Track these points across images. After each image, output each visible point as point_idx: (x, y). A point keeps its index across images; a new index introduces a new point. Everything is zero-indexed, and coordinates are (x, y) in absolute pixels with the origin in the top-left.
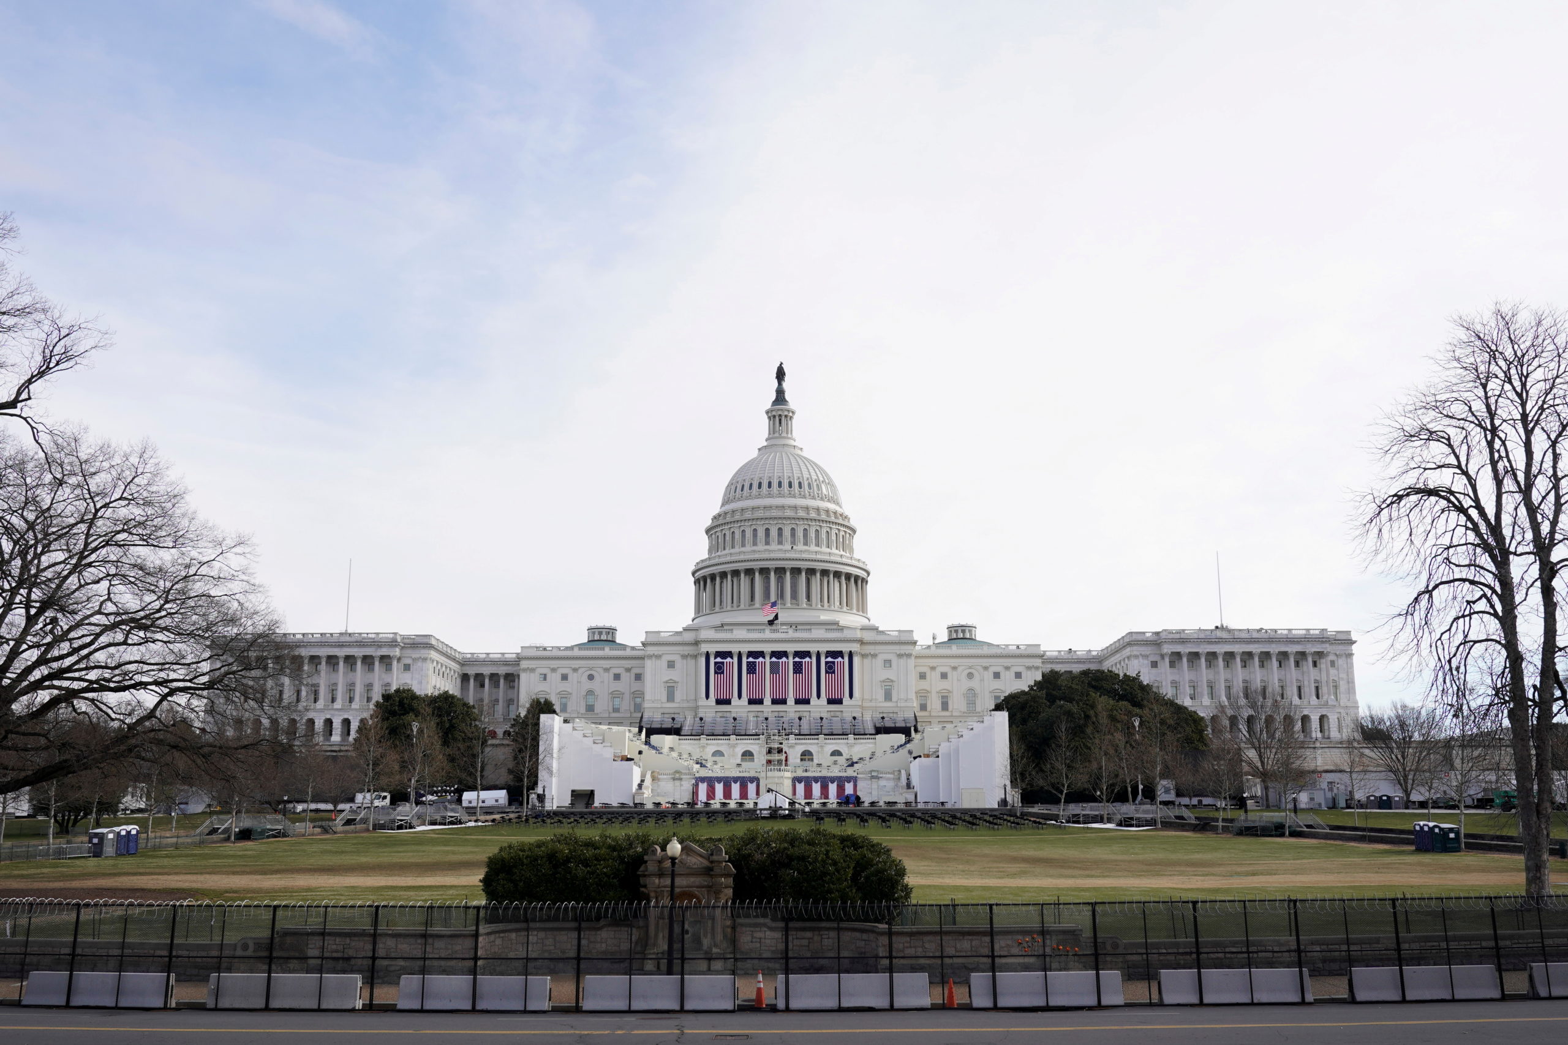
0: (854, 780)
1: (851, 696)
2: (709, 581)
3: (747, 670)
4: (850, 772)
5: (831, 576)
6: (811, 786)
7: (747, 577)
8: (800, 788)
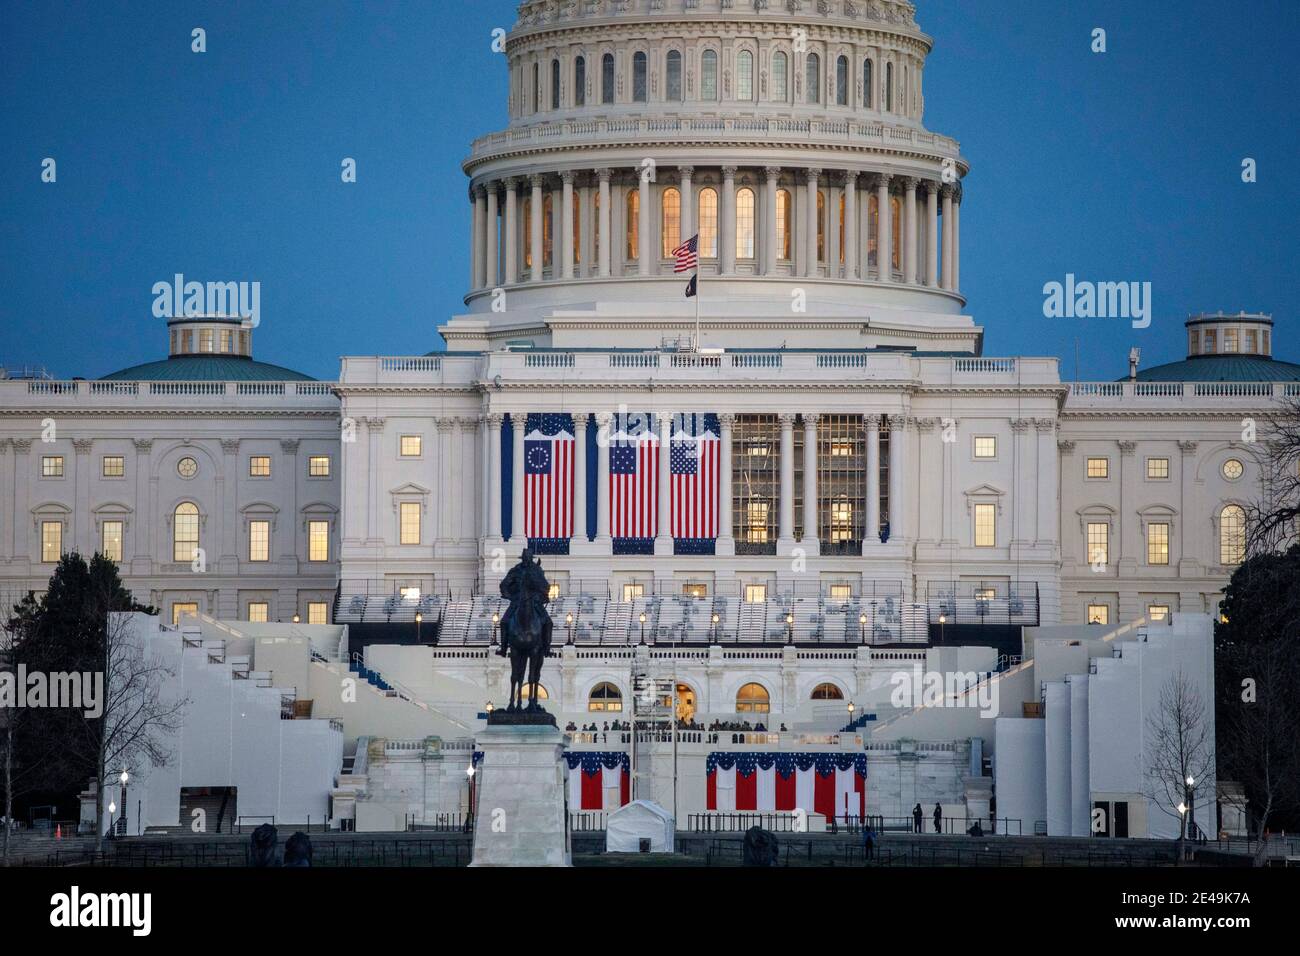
0: (859, 764)
1: (885, 534)
2: (511, 196)
3: (611, 462)
4: (850, 744)
5: (851, 188)
6: (753, 777)
7: (617, 190)
8: (727, 779)
